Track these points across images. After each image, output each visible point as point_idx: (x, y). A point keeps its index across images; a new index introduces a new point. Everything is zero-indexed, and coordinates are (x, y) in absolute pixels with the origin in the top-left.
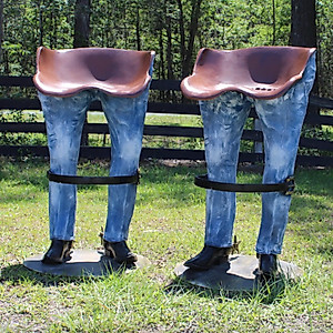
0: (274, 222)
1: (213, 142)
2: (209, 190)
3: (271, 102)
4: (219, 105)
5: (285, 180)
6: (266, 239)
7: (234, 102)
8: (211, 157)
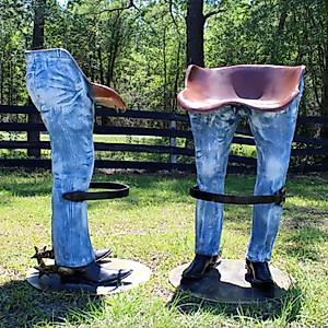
0: (268, 232)
1: (206, 155)
2: (200, 201)
3: (268, 115)
4: (213, 118)
5: (280, 191)
6: (260, 247)
7: (227, 116)
8: (204, 169)
